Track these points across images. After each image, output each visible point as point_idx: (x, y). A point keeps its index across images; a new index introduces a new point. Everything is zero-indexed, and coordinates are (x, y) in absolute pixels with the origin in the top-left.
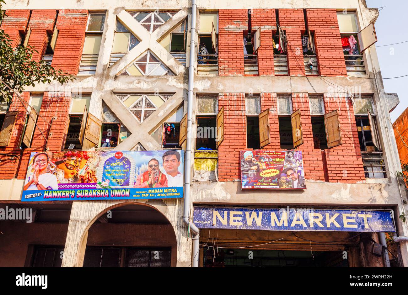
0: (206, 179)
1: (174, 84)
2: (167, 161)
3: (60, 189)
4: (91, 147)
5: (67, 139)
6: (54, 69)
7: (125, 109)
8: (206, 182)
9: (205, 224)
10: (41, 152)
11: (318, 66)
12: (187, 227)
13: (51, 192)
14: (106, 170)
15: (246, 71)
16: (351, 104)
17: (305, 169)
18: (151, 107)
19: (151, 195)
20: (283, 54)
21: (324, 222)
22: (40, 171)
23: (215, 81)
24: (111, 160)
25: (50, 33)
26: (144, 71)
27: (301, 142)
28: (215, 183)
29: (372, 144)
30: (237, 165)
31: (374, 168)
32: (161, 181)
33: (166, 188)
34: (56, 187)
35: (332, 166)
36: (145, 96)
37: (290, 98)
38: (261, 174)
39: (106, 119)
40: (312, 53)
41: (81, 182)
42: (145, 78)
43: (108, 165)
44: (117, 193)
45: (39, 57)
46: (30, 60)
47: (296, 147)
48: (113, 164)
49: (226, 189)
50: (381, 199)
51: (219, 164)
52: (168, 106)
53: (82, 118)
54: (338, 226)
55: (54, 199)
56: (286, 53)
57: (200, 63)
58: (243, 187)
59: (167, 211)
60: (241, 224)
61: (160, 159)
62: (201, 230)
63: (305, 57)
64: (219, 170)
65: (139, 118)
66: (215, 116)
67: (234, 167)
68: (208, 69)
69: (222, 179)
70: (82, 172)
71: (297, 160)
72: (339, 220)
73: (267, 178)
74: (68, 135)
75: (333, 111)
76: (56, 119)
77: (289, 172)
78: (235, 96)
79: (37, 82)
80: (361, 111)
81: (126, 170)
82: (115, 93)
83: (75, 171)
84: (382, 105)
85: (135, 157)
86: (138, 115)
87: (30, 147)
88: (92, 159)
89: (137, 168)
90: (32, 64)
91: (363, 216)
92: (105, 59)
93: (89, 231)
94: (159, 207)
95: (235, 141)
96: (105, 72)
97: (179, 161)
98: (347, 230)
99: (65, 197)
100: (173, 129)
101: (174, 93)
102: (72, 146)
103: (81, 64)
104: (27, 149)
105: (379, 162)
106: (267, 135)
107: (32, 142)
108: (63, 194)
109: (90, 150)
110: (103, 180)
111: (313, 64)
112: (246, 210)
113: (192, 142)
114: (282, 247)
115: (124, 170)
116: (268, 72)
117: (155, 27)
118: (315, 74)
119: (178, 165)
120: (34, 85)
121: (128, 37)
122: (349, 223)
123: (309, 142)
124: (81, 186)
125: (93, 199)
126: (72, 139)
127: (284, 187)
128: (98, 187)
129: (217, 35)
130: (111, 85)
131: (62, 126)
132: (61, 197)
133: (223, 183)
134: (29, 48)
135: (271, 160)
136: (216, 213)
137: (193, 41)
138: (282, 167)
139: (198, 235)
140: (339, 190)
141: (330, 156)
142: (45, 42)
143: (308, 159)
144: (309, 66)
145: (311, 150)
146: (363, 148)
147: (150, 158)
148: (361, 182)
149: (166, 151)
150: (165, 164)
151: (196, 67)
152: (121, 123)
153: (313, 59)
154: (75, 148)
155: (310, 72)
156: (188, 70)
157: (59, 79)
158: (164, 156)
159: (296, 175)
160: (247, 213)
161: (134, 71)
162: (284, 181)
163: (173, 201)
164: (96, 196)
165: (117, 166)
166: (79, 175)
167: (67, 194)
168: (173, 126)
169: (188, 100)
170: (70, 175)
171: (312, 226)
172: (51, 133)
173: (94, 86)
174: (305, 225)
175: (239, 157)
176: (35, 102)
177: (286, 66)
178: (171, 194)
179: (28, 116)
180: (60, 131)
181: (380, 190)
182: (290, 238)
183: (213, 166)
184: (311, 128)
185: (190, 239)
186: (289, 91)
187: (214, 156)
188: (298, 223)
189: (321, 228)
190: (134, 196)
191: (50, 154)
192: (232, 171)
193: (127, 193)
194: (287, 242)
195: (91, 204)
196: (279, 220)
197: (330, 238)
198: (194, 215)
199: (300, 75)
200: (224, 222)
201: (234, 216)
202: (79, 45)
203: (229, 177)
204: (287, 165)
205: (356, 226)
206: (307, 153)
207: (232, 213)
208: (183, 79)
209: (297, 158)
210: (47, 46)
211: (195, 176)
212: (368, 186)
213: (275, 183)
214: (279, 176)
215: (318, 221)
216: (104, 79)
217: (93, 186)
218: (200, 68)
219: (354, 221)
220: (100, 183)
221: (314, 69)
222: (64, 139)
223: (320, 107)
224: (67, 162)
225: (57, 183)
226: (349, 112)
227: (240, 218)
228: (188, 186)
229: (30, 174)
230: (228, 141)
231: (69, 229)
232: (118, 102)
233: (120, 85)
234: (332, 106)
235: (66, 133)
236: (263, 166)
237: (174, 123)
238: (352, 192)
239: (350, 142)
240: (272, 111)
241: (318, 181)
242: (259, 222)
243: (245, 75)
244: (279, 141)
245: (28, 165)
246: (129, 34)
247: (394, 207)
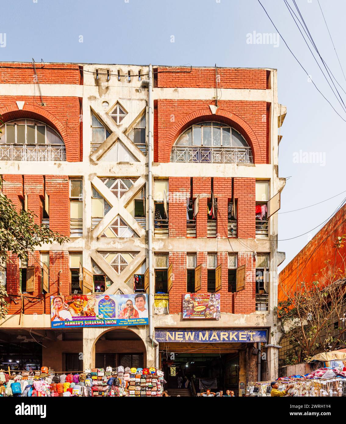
0: (162, 312)
1: (139, 245)
2: (138, 301)
3: (74, 320)
4: (88, 292)
5: (72, 287)
6: (52, 232)
7: (107, 264)
8: (162, 315)
9: (162, 339)
10: (57, 296)
11: (237, 230)
12: (152, 342)
13: (68, 322)
14: (100, 308)
15: (187, 234)
16: (254, 260)
17: (221, 306)
18: (124, 263)
19: (129, 323)
20: (214, 219)
21: (228, 337)
22: (59, 308)
23: (167, 242)
24: (102, 301)
25: (42, 198)
26: (117, 234)
27: (220, 288)
28: (167, 315)
29: (263, 289)
30: (181, 303)
31: (261, 304)
32: (135, 314)
33: (138, 319)
34: (71, 319)
35: (237, 303)
36: (119, 254)
37: (216, 256)
38: (195, 309)
39: (96, 272)
40: (234, 219)
41: (86, 315)
42: (118, 240)
43: (101, 305)
44: (109, 322)
45: (39, 220)
46: (33, 224)
47: (217, 291)
48: (104, 304)
49: (174, 319)
50: (262, 323)
51: (170, 303)
52: (136, 262)
53: (79, 271)
54: (236, 339)
55: (72, 327)
56: (216, 219)
57: (156, 226)
58: (184, 317)
59: (139, 332)
60: (182, 339)
61: (133, 300)
62: (159, 343)
63: (229, 222)
64: (170, 307)
65: (117, 271)
66: (167, 269)
67: (178, 305)
68: (162, 232)
69: (171, 312)
70: (85, 309)
71: (216, 300)
72: (237, 336)
73: (198, 312)
74: (72, 283)
75: (243, 266)
76: (62, 272)
77: (212, 308)
78: (180, 255)
79: (43, 242)
80: (260, 266)
81: (113, 308)
82: (99, 252)
83: (80, 308)
84: (274, 262)
85: (117, 299)
86: (116, 268)
87: (49, 292)
88: (90, 301)
89: (119, 306)
90: (35, 227)
91: (251, 334)
92: (87, 223)
93: (95, 345)
94: (135, 330)
95: (180, 288)
96: (90, 234)
97: (145, 301)
98: (241, 342)
99: (78, 325)
100: (140, 279)
101: (139, 252)
102: (76, 292)
103: (71, 227)
104: (47, 294)
105: (265, 300)
106: (199, 283)
107: (49, 289)
108: (76, 323)
109: (88, 294)
110: (100, 314)
111: (234, 228)
112: (185, 331)
113: (152, 288)
114: (204, 352)
115: (111, 308)
116: (203, 235)
117: (122, 194)
118: (234, 236)
119: (145, 303)
120: (41, 245)
121: (102, 203)
122: (242, 338)
123: (225, 287)
124: (86, 318)
125: (94, 326)
126: (75, 286)
127: (208, 317)
128: (97, 318)
129: (168, 204)
130: (96, 245)
131: (67, 277)
132: (76, 325)
133: (172, 315)
134: (30, 212)
135: (201, 300)
136: (168, 333)
137: (150, 207)
138: (208, 305)
139: (158, 346)
140: (239, 318)
141: (237, 297)
142: (41, 207)
143: (223, 299)
144: (231, 230)
145: (226, 293)
146: (257, 291)
147: (127, 299)
148: (253, 313)
149: (136, 294)
150: (137, 303)
151: (153, 230)
152: (105, 275)
153: (234, 224)
154: (78, 293)
155: (231, 235)
156: (147, 232)
157: (58, 240)
158: (135, 298)
159: (215, 310)
160: (186, 333)
161: (110, 233)
162: (208, 313)
163: (143, 326)
164: (97, 325)
165: (107, 305)
166: (84, 311)
167: (79, 323)
168: (140, 276)
169: (148, 258)
170: (78, 311)
171: (222, 339)
172: (61, 283)
173: (84, 246)
174: (218, 339)
175: (182, 298)
176: (44, 259)
177: (215, 230)
178: (141, 323)
179: (42, 269)
180: (66, 281)
181: (263, 318)
182: (209, 346)
183: (166, 304)
184: (227, 278)
185: (154, 348)
186: (216, 250)
187: (167, 298)
188: (214, 338)
189: (227, 341)
190: (119, 324)
191: (63, 297)
192: (177, 307)
193: (115, 322)
194: (208, 349)
195: (94, 329)
196: (204, 337)
197: (231, 346)
198: (155, 335)
199: (224, 238)
200: (173, 338)
201: (179, 335)
202: (66, 211)
203: (176, 311)
204: (210, 303)
205: (246, 339)
206: (223, 295)
207: (177, 333)
208: (144, 240)
209: (217, 298)
210: (42, 210)
211: (155, 311)
212: (256, 316)
213: (203, 314)
214: (205, 310)
215: (225, 337)
216: (90, 240)
217: (94, 318)
218: (156, 231)
219: (245, 336)
220: (98, 316)
221: (234, 232)
222: (70, 286)
223: (235, 263)
224: (75, 302)
225: (71, 316)
226: (252, 266)
227: (182, 336)
228: (151, 317)
229: (53, 311)
230: (175, 288)
231: (84, 344)
232: (102, 259)
233: (102, 245)
234: (243, 262)
235: (71, 282)
236: (196, 304)
237: (140, 275)
238: (247, 319)
239: (250, 287)
240: (203, 265)
241: (228, 313)
242: (192, 338)
243: (187, 238)
244: (207, 287)
245: (50, 305)
246: (103, 200)
247: (269, 328)
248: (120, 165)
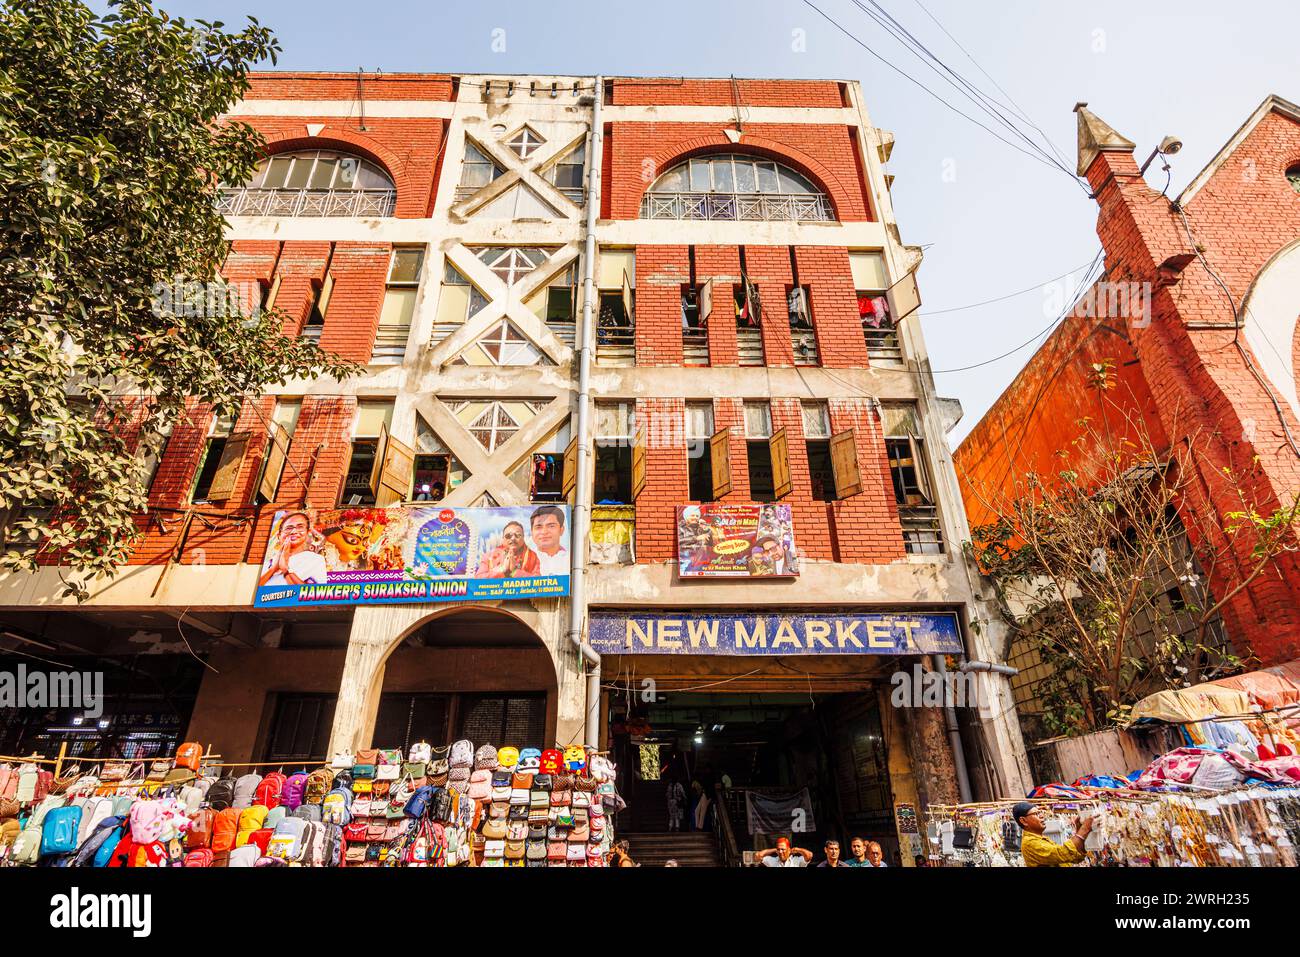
0: (613, 558)
1: (553, 382)
2: (540, 526)
3: (331, 582)
4: (391, 501)
5: (347, 485)
6: (323, 353)
7: (460, 428)
8: (612, 565)
9: (612, 645)
10: (296, 512)
11: (817, 349)
12: (577, 653)
13: (313, 588)
14: (421, 545)
15: (685, 357)
16: (877, 418)
17: (796, 539)
18: (508, 425)
19: (507, 592)
20: (753, 326)
21: (832, 638)
22: (293, 547)
23: (630, 375)
24: (432, 525)
25: (317, 286)
26: (497, 357)
27: (788, 488)
28: (629, 568)
29: (917, 492)
30: (672, 532)
31: (921, 535)
32: (528, 564)
33: (536, 578)
34: (323, 579)
35: (846, 532)
36: (497, 404)
37: (767, 407)
38: (716, 550)
39: (424, 446)
40: (806, 326)
41: (372, 568)
42: (497, 371)
43: (427, 536)
44: (442, 589)
45: (296, 329)
46: (278, 335)
47: (780, 498)
48: (435, 533)
49: (651, 579)
50: (936, 593)
51: (638, 531)
52: (541, 423)
53: (377, 445)
54: (859, 644)
55: (320, 602)
56: (759, 326)
57: (601, 341)
58: (682, 574)
59: (538, 622)
60: (679, 644)
61: (526, 523)
62: (602, 656)
63: (793, 332)
64: (638, 543)
65: (487, 445)
67: (665, 537)
68: (616, 353)
69: (642, 558)
70: (375, 549)
71: (781, 522)
72: (861, 633)
73: (727, 557)
74: (349, 477)
75: (846, 431)
76: (325, 448)
77: (768, 545)
78: (667, 405)
79: (291, 376)
80: (895, 431)
81: (461, 545)
82: (440, 398)
83: (360, 546)
84: (934, 421)
85: (478, 519)
86: (484, 438)
87: (274, 501)
88: (394, 524)
89: (482, 540)
90: (282, 342)
91: (904, 625)
92: (421, 335)
93: (387, 662)
94: (523, 615)
95: (668, 488)
96: (423, 358)
97: (561, 525)
98: (875, 653)
99: (341, 598)
100: (551, 465)
101: (553, 398)
102: (356, 499)
103: (377, 342)
104: (268, 505)
105: (929, 524)
106: (726, 476)
107: (277, 491)
108: (337, 592)
109: (391, 506)
110: (416, 564)
111: (809, 346)
112: (689, 618)
113: (585, 489)
114: (756, 687)
115: (456, 545)
116: (727, 360)
117: (518, 276)
118: (812, 363)
119: (561, 532)
120: (283, 383)
121: (466, 293)
122: (878, 639)
123: (803, 487)
124: (372, 577)
125: (394, 601)
126: (358, 485)
127: (759, 572)
128: (406, 577)
129: (633, 292)
130: (433, 382)
131: (337, 460)
132: (334, 598)
133: (645, 566)
134: (276, 312)
135: (733, 522)
136: (632, 625)
137: (588, 302)
138: (755, 535)
139: (599, 667)
140: (859, 576)
141: (841, 515)
142: (308, 302)
143: (801, 520)
144: (801, 349)
145: (807, 504)
146: (900, 499)
147: (507, 520)
148: (899, 561)
149: (537, 507)
150: (536, 532)
151: (594, 349)
152: (451, 454)
153: (808, 336)
154: (362, 502)
155: (803, 359)
156: (578, 355)
157: (334, 371)
158: (533, 518)
159: (780, 550)
160: (690, 623)
161: (477, 356)
162: (759, 561)
163: (550, 602)
164: (403, 596)
165: (444, 536)
166: (369, 554)
167: (345, 593)
168: (551, 459)
169: (578, 411)
170: (351, 556)
171: (811, 644)
172: (316, 475)
173: (401, 385)
174: (798, 644)
175: (675, 518)
176: (285, 415)
177: (759, 349)
178: (546, 590)
179: (272, 441)
180: (334, 470)
181: (934, 575)
182: (772, 668)
183: (626, 534)
184: (806, 462)
185: (583, 676)
186: (765, 395)
187: (628, 516)
188: (786, 640)
189: (828, 649)
190: (476, 593)
191: (312, 514)
192: (661, 543)
193: (463, 588)
194: (766, 677)
195: (391, 610)
196: (750, 636)
197: (845, 668)
198: (590, 628)
199: (784, 366)
200: (648, 641)
201: (667, 628)
202: (374, 307)
203: (656, 555)
204: (763, 532)
205: (891, 644)
206: (800, 509)
207: (662, 624)
208: (569, 372)
209: (782, 518)
210: (310, 308)
211: (592, 554)
212: (912, 569)
213: (742, 565)
214: (748, 553)
215: (822, 637)
216: (420, 371)
217: (396, 576)
218: (601, 352)
219: (887, 634)
220: (409, 571)
221: (810, 354)
222: (341, 485)
223: (823, 424)
224: (346, 529)
225: (326, 570)
226: (873, 432)
227: (677, 634)
228: (579, 574)
229: (273, 553)
230: (654, 488)
231: (347, 661)
232: (446, 415)
233: (452, 383)
234: (843, 422)
235: (346, 475)
236: (719, 534)
237: (552, 455)
238: (882, 579)
239: (878, 487)
240: (734, 431)
241: (820, 561)
242: (712, 640)
243: (685, 366)
244: (748, 487)
245: (268, 537)
246: (469, 289)
247: (960, 608)
248: (520, 224)
